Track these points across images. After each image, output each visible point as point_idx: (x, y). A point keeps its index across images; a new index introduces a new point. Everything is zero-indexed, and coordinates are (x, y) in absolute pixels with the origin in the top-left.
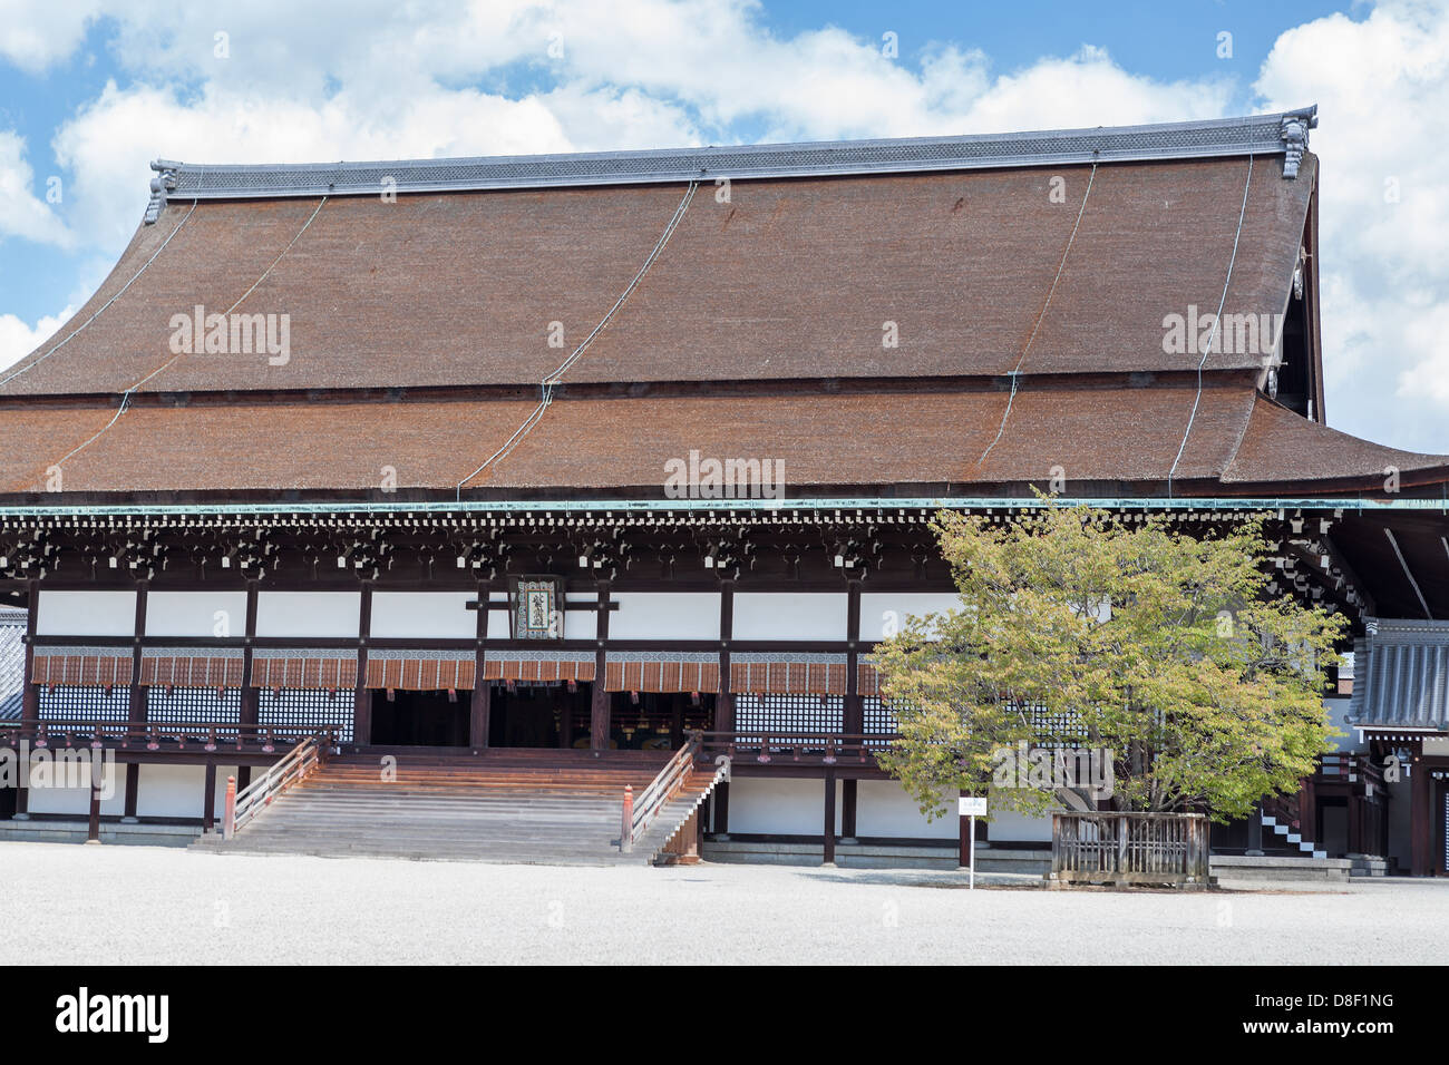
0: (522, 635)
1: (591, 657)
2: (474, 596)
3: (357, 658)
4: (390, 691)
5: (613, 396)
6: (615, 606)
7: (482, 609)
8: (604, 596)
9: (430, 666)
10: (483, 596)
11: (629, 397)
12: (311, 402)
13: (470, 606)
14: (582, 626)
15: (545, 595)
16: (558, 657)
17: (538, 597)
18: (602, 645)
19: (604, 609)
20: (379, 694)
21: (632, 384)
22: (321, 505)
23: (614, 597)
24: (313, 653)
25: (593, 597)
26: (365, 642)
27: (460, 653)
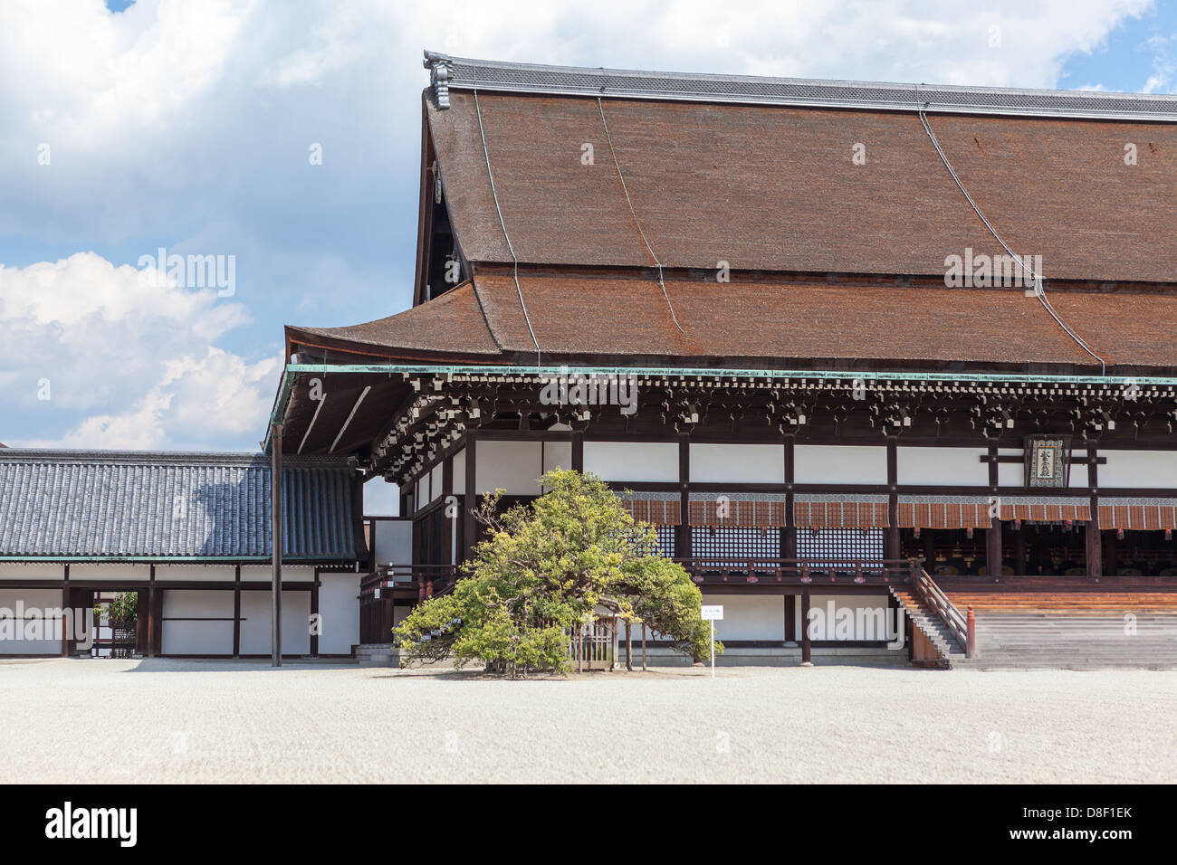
0: (1033, 484)
1: (1086, 501)
2: (985, 451)
3: (888, 502)
4: (917, 529)
5: (1088, 291)
6: (1103, 461)
7: (992, 462)
8: (1092, 453)
9: (954, 509)
10: (993, 451)
11: (1101, 292)
12: (829, 284)
13: (983, 459)
14: (1079, 477)
15: (1051, 451)
16: (1060, 502)
17: (1047, 454)
18: (1093, 492)
19: (1093, 464)
20: (906, 533)
21: (1103, 282)
22: (988, 376)
23: (1100, 453)
24: (849, 498)
25: (1083, 453)
26: (892, 489)
27: (979, 498)
